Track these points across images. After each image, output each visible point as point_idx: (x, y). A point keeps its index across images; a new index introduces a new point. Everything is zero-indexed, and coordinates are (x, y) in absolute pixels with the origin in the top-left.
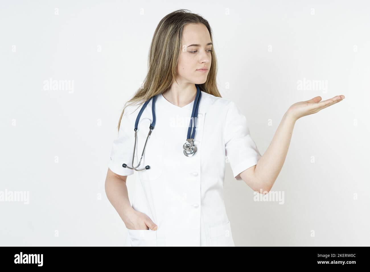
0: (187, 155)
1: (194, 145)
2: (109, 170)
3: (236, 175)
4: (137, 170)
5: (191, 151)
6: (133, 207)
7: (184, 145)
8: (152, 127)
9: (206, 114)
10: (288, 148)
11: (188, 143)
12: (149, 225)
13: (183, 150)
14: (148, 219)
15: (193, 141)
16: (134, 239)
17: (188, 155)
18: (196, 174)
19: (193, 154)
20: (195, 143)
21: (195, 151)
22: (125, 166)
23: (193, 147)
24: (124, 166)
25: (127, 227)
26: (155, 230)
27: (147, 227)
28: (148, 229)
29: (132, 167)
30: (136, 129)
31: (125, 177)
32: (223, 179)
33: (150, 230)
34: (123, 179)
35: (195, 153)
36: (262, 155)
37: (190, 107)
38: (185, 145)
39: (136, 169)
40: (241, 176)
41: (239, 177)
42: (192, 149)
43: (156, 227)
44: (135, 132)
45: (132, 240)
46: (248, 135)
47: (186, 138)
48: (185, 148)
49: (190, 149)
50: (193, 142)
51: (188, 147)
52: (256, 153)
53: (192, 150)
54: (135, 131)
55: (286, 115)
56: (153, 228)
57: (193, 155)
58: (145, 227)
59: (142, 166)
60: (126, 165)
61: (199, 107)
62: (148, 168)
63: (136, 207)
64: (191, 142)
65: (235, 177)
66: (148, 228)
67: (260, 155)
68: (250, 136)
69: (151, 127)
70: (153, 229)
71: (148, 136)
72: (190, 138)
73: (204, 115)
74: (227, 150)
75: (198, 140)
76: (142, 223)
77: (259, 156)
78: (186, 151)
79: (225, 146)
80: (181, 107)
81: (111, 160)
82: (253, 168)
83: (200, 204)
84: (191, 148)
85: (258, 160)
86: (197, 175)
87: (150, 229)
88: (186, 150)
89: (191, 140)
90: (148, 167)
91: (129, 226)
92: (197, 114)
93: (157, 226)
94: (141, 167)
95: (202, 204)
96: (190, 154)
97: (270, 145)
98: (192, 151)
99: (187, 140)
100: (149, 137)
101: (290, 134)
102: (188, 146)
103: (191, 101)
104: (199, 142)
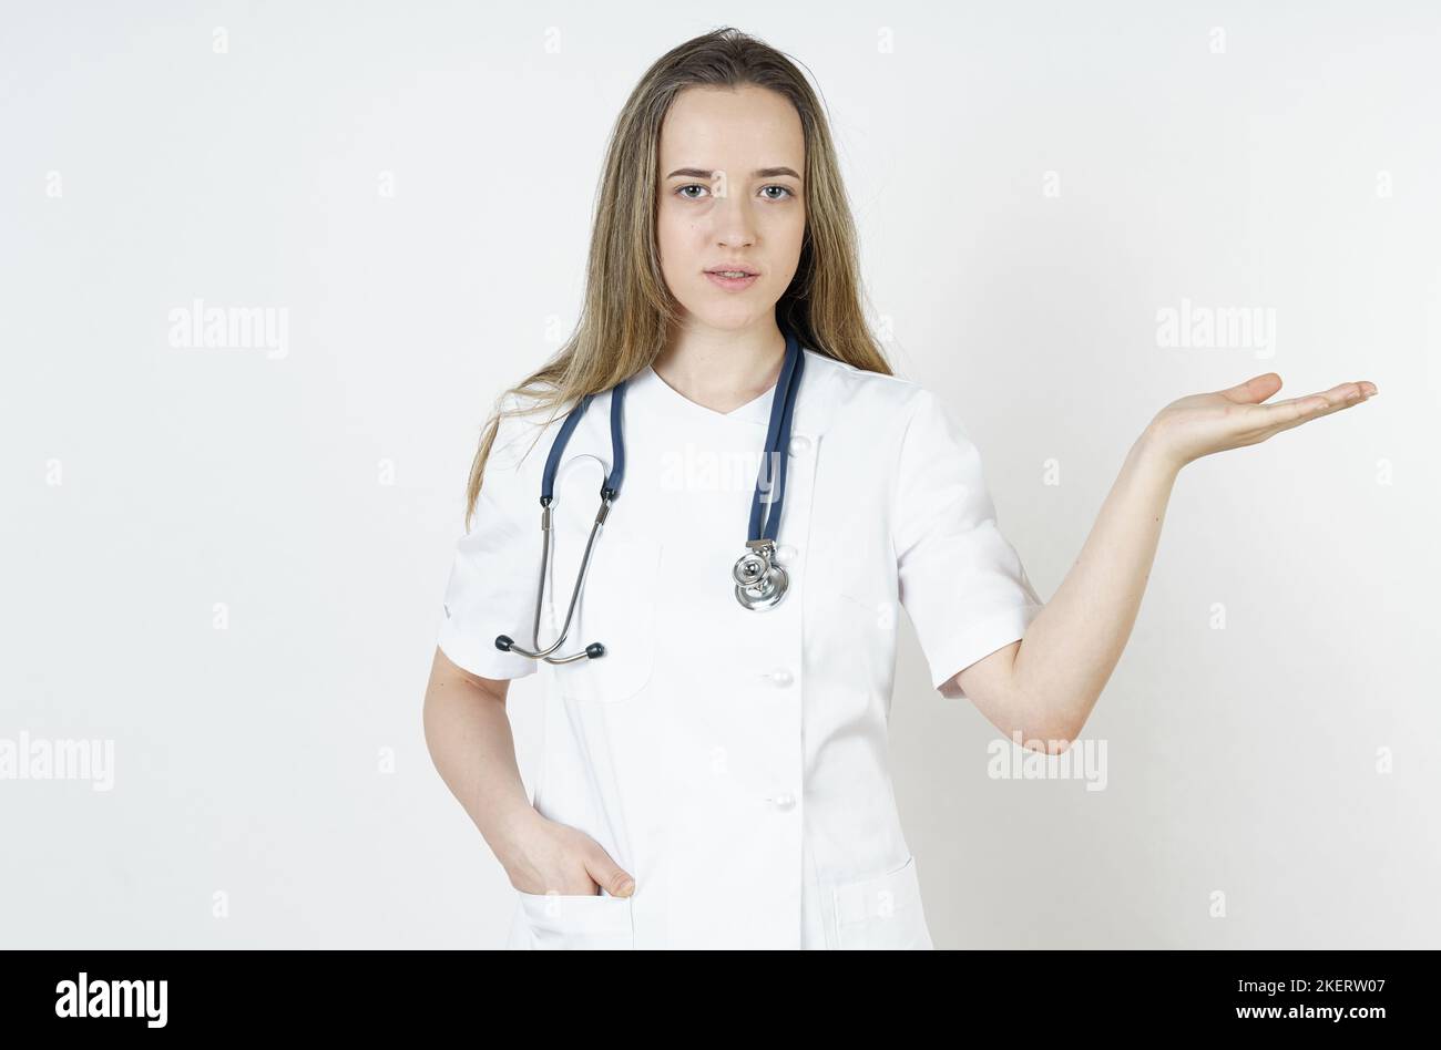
0: (747, 602)
1: (775, 566)
2: (439, 654)
3: (940, 678)
4: (549, 660)
5: (765, 588)
6: (537, 807)
7: (736, 567)
8: (610, 491)
9: (821, 438)
10: (1147, 577)
11: (752, 557)
12: (603, 877)
13: (733, 583)
14: (597, 852)
15: (772, 548)
16: (543, 932)
17: (753, 605)
18: (785, 677)
19: (772, 600)
20: (781, 556)
21: (781, 587)
22: (506, 644)
23: (774, 573)
24: (504, 643)
25: (516, 884)
26: (625, 897)
27: (595, 882)
28: (599, 893)
29: (533, 650)
30: (547, 497)
31: (504, 684)
32: (888, 693)
33: (606, 896)
34: (492, 693)
35: (779, 596)
36: (1044, 601)
37: (758, 415)
38: (742, 567)
39: (551, 656)
40: (963, 683)
41: (952, 688)
42: (769, 579)
43: (629, 884)
44: (543, 510)
45: (538, 936)
46: (989, 522)
47: (746, 539)
48: (743, 577)
49: (760, 579)
50: (773, 551)
51: (753, 572)
52: (1018, 593)
53: (770, 582)
54: (544, 505)
55: (1141, 445)
56: (619, 888)
57: (772, 604)
58: (588, 885)
59: (576, 645)
60: (509, 641)
61: (795, 411)
62: (596, 651)
63: (546, 804)
64: (765, 553)
65: (940, 688)
66: (598, 889)
67: (1038, 602)
68: (995, 526)
69: (607, 490)
70: (619, 893)
71: (596, 526)
72: (759, 538)
73: (814, 444)
74: (904, 582)
75: (791, 543)
76: (574, 865)
77: (1032, 605)
78: (743, 590)
79: (900, 565)
80: (724, 413)
81: (449, 616)
82: (1010, 652)
83: (798, 792)
84: (765, 575)
85: (1029, 621)
86: (788, 683)
87: (604, 892)
88: (744, 583)
89: (764, 544)
90: (595, 649)
91: (524, 880)
92: (788, 439)
93: (633, 880)
94: (569, 649)
95: (808, 792)
96: (759, 599)
97: (1077, 563)
98: (770, 589)
99: (748, 545)
100: (598, 529)
101: (1157, 520)
102: (752, 568)
103: (760, 391)
104: (797, 552)
